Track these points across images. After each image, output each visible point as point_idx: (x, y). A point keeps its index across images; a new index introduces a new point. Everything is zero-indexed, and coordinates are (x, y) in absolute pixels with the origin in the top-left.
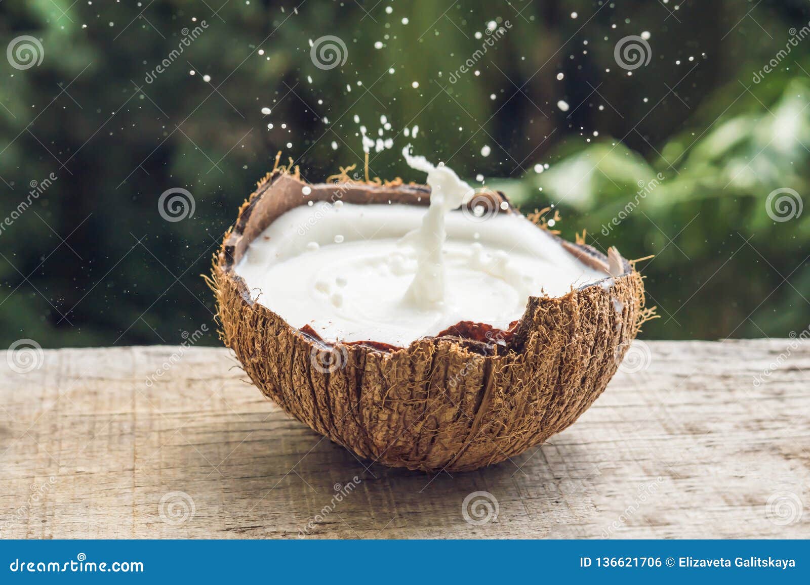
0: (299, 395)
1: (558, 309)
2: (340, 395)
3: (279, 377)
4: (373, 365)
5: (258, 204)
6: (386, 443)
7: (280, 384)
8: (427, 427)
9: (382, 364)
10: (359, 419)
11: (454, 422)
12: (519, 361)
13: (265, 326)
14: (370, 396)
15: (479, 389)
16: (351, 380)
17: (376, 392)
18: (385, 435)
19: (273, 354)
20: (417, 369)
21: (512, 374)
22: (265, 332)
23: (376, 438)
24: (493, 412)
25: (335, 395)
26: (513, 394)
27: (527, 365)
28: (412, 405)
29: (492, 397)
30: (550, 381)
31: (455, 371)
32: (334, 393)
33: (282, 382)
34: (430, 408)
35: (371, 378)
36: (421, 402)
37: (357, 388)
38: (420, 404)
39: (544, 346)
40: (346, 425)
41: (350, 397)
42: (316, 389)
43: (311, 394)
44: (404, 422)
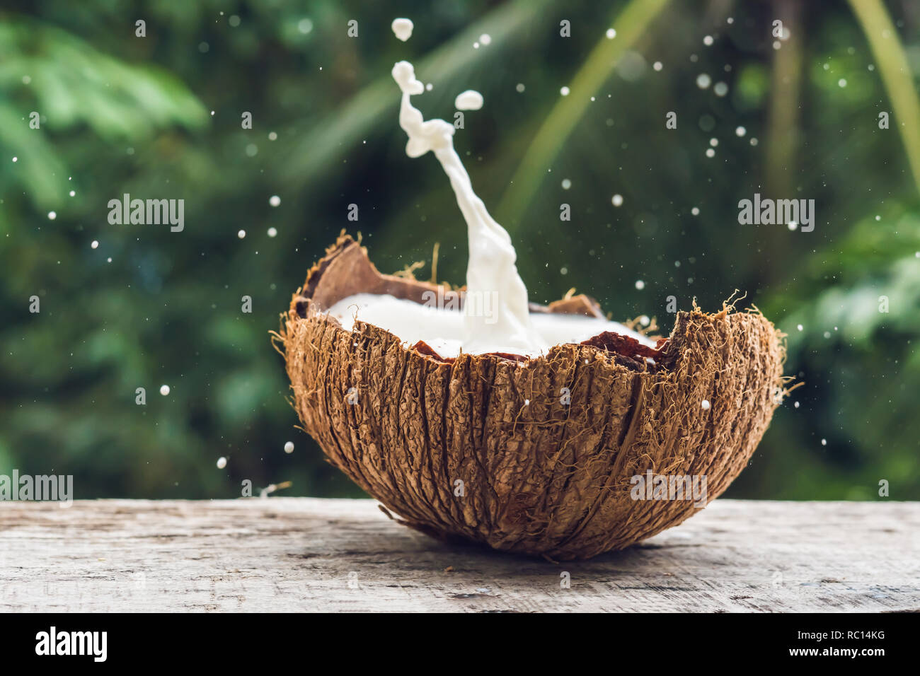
0: (406, 432)
1: (711, 327)
2: (461, 420)
3: (381, 412)
4: (505, 376)
5: (328, 269)
6: (511, 487)
7: (381, 424)
8: (562, 461)
9: (516, 374)
10: (482, 455)
11: (595, 454)
12: (671, 380)
13: (368, 348)
14: (498, 418)
15: (627, 410)
16: (476, 398)
17: (507, 411)
18: (511, 474)
19: (377, 380)
20: (557, 379)
21: (663, 398)
22: (367, 355)
23: (499, 481)
24: (640, 444)
25: (455, 422)
26: (663, 422)
27: (680, 389)
28: (548, 428)
29: (640, 424)
30: (703, 415)
31: (600, 385)
32: (454, 417)
33: (385, 420)
34: (569, 434)
35: (502, 392)
36: (560, 424)
37: (483, 409)
38: (558, 427)
39: (698, 367)
40: (463, 465)
41: (474, 423)
42: (430, 417)
43: (423, 427)
44: (538, 453)
